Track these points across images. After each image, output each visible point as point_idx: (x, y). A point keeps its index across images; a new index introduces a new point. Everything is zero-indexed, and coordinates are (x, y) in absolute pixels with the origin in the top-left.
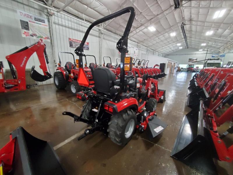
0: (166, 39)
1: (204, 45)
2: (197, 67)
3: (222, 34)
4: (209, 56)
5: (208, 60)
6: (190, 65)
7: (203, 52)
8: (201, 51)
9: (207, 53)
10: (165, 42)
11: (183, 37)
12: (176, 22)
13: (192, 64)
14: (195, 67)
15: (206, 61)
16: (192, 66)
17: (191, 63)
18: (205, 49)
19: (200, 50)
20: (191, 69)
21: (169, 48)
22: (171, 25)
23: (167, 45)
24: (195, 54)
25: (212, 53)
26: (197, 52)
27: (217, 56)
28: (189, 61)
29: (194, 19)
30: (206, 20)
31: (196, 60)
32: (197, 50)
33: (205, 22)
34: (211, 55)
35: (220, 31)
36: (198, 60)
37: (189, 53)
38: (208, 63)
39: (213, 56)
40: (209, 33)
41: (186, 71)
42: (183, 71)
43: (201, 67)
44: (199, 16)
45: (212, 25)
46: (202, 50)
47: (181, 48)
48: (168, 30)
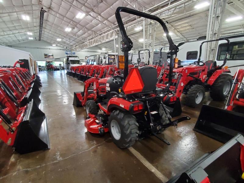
0: (12, 21)
1: (59, 40)
3: (77, 33)
7: (56, 48)
8: (54, 47)
10: (10, 25)
12: (32, 3)
13: (50, 60)
16: (51, 63)
18: (58, 45)
19: (53, 45)
21: (14, 35)
22: (24, 4)
23: (11, 30)
24: (49, 49)
26: (51, 47)
28: (45, 58)
29: (54, 10)
30: (66, 15)
32: (51, 44)
33: (65, 17)
35: (76, 30)
36: (54, 57)
39: (66, 53)
40: (68, 30)
44: (59, 8)
45: (70, 22)
46: (55, 45)
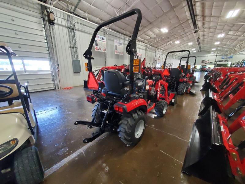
1: (214, 49)
2: (209, 68)
4: (219, 58)
5: (218, 61)
6: (203, 66)
7: (214, 54)
8: (212, 54)
9: (217, 55)
11: (197, 44)
13: (205, 65)
14: (207, 67)
15: (216, 62)
16: (205, 67)
17: (203, 64)
18: (215, 52)
19: (211, 53)
20: (204, 69)
22: (190, 38)
24: (207, 56)
25: (222, 55)
26: (209, 55)
27: (226, 57)
28: (202, 63)
31: (208, 61)
32: (209, 52)
34: (221, 57)
36: (210, 62)
37: (202, 56)
38: (218, 64)
39: (223, 57)
41: (200, 71)
42: (197, 71)
43: (212, 67)
46: (213, 53)
47: (195, 51)
48: (187, 42)
